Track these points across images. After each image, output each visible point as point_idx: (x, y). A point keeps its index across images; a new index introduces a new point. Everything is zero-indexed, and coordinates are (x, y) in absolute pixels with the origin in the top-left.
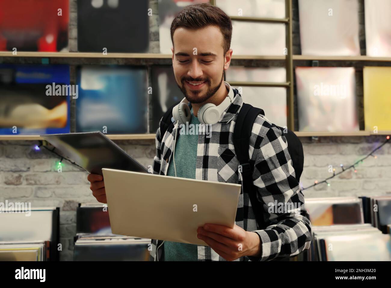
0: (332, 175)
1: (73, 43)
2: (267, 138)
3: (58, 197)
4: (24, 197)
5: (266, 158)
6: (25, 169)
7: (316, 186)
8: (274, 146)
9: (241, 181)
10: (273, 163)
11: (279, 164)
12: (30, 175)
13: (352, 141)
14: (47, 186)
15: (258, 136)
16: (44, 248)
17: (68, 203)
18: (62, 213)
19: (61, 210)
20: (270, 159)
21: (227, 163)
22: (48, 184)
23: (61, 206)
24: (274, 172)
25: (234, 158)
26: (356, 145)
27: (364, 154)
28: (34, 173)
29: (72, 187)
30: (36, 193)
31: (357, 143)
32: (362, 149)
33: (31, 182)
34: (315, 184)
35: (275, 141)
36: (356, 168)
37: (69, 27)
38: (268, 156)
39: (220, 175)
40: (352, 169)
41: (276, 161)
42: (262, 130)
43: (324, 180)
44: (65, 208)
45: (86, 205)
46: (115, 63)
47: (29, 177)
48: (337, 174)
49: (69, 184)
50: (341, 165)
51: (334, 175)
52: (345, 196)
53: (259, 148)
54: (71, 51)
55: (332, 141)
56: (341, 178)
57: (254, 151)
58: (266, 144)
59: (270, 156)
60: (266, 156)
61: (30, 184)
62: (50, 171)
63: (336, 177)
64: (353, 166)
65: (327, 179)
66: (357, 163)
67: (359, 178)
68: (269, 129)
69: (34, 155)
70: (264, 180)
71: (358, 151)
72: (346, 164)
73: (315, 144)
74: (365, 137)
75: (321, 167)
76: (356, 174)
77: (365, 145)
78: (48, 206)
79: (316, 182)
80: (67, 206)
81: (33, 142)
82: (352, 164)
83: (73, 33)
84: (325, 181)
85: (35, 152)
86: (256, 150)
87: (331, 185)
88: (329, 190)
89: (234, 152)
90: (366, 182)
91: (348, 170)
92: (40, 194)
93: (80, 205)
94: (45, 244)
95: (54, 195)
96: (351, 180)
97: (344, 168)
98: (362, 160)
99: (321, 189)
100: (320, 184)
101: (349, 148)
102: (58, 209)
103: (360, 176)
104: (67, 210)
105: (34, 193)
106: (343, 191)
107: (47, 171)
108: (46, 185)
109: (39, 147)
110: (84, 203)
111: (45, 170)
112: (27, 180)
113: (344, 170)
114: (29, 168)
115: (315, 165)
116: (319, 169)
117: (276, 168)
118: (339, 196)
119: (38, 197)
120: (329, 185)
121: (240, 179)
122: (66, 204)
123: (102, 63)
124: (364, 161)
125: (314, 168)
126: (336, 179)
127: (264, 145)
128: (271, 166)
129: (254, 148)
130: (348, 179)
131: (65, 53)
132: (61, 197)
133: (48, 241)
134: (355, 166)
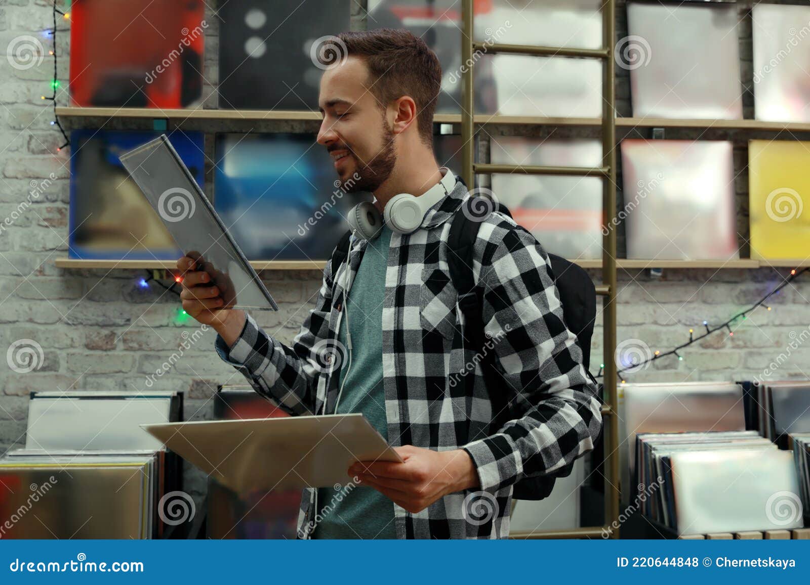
0: (687, 341)
1: (211, 92)
2: (504, 245)
3: (182, 374)
4: (120, 372)
5: (503, 281)
6: (120, 321)
7: (657, 361)
8: (516, 260)
9: (460, 325)
10: (515, 289)
11: (528, 292)
12: (131, 332)
13: (726, 277)
14: (162, 354)
15: (488, 243)
16: (154, 463)
17: (199, 384)
18: (187, 403)
19: (185, 396)
20: (511, 282)
21: (436, 294)
22: (163, 350)
23: (186, 390)
24: (519, 305)
25: (449, 284)
26: (733, 286)
27: (748, 303)
28: (137, 330)
29: (206, 357)
30: (141, 365)
31: (736, 282)
32: (745, 293)
33: (131, 345)
34: (656, 357)
35: (520, 251)
36: (732, 329)
37: (204, 64)
38: (506, 277)
39: (423, 317)
40: (725, 329)
41: (522, 287)
42: (494, 233)
43: (672, 349)
44: (193, 395)
45: (232, 388)
46: (287, 129)
47: (128, 337)
48: (697, 339)
49: (201, 351)
50: (705, 323)
51: (691, 341)
52: (711, 380)
53: (491, 263)
54: (206, 107)
55: (689, 278)
56: (705, 346)
57: (482, 269)
58: (502, 256)
59: (510, 278)
60: (503, 278)
61: (131, 349)
62: (167, 326)
63: (693, 344)
64: (726, 325)
65: (678, 348)
66: (734, 319)
67: (737, 347)
68: (509, 231)
69: (138, 296)
70: (502, 322)
71: (738, 297)
72: (713, 320)
73: (656, 282)
74: (750, 270)
75: (667, 325)
76: (732, 339)
77: (751, 286)
78: (163, 390)
79: (657, 353)
80: (196, 389)
81: (136, 273)
82: (726, 321)
83: (211, 74)
84: (674, 352)
85: (141, 290)
86: (485, 267)
87: (685, 360)
88: (681, 369)
89: (448, 275)
90: (751, 354)
91: (717, 332)
92: (147, 367)
93: (220, 387)
94: (156, 457)
95: (173, 370)
96: (721, 351)
97: (711, 329)
98: (743, 314)
99: (665, 367)
100: (665, 357)
101: (720, 291)
102: (180, 395)
103: (741, 343)
104: (198, 398)
105: (137, 365)
106: (708, 371)
107: (161, 326)
108: (158, 351)
109: (146, 282)
110: (227, 385)
111: (157, 324)
112: (125, 341)
113: (709, 332)
114: (129, 320)
115: (655, 323)
116: (664, 329)
117: (521, 298)
118: (700, 380)
119: (145, 373)
120: (681, 359)
121: (459, 320)
122: (195, 386)
123: (264, 130)
124: (747, 316)
125: (654, 328)
126: (694, 348)
127: (499, 258)
128: (512, 295)
129: (481, 264)
130: (717, 348)
131: (195, 111)
132: (186, 374)
133: (162, 452)
134: (730, 324)
